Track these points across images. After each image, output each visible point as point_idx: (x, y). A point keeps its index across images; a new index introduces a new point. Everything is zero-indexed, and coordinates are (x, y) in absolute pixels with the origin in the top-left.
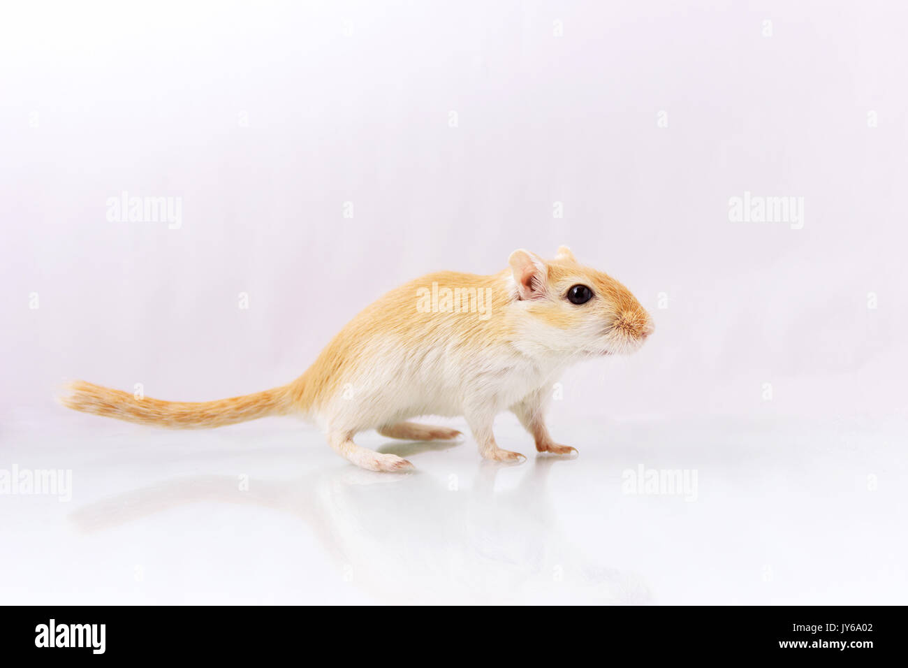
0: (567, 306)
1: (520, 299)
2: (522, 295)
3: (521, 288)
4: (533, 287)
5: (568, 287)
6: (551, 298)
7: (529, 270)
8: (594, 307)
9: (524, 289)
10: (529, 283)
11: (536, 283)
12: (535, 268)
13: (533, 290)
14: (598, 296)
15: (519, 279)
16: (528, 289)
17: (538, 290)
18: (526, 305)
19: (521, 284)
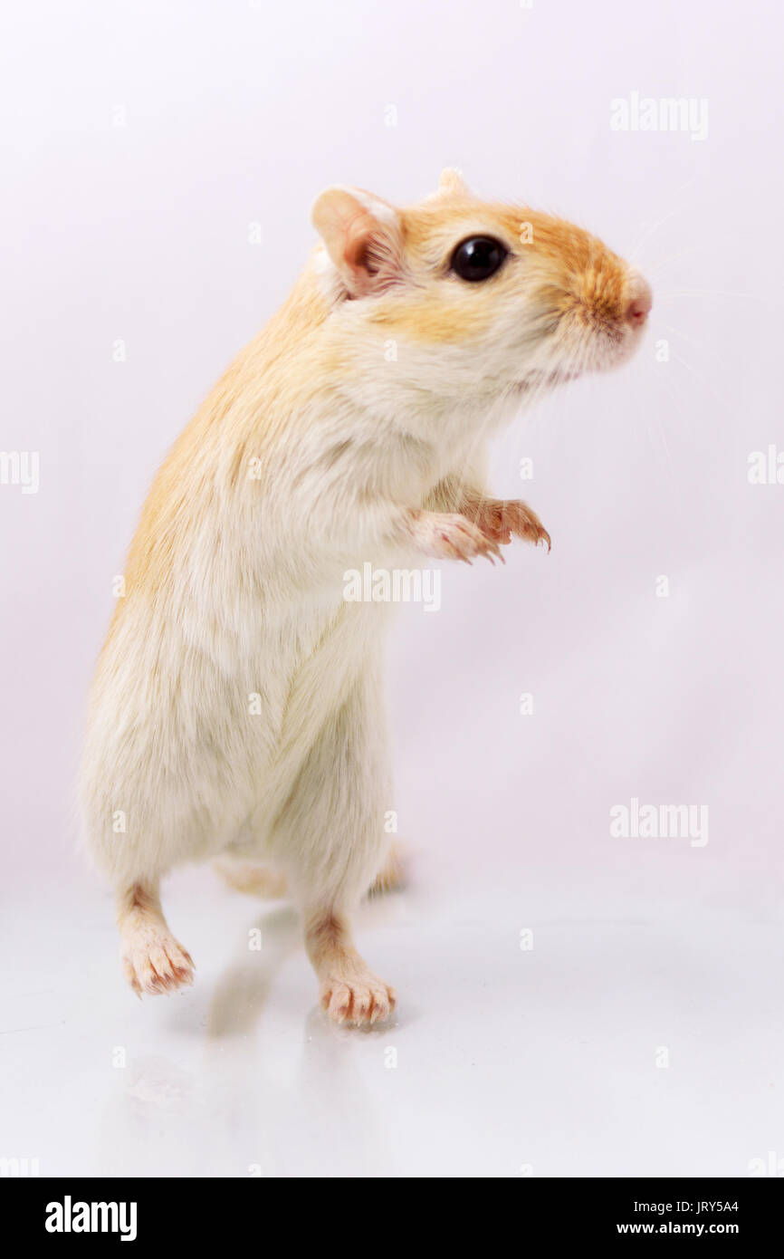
0: (455, 290)
1: (349, 297)
2: (351, 288)
3: (346, 273)
4: (373, 264)
5: (449, 246)
6: (418, 283)
7: (359, 230)
8: (514, 279)
9: (351, 273)
10: (362, 257)
11: (379, 254)
12: (374, 221)
13: (372, 272)
14: (515, 251)
15: (340, 253)
16: (363, 272)
17: (384, 270)
18: (363, 308)
19: (345, 265)
